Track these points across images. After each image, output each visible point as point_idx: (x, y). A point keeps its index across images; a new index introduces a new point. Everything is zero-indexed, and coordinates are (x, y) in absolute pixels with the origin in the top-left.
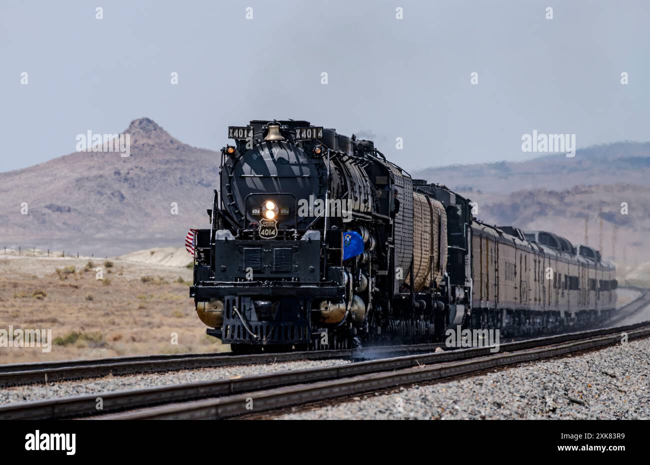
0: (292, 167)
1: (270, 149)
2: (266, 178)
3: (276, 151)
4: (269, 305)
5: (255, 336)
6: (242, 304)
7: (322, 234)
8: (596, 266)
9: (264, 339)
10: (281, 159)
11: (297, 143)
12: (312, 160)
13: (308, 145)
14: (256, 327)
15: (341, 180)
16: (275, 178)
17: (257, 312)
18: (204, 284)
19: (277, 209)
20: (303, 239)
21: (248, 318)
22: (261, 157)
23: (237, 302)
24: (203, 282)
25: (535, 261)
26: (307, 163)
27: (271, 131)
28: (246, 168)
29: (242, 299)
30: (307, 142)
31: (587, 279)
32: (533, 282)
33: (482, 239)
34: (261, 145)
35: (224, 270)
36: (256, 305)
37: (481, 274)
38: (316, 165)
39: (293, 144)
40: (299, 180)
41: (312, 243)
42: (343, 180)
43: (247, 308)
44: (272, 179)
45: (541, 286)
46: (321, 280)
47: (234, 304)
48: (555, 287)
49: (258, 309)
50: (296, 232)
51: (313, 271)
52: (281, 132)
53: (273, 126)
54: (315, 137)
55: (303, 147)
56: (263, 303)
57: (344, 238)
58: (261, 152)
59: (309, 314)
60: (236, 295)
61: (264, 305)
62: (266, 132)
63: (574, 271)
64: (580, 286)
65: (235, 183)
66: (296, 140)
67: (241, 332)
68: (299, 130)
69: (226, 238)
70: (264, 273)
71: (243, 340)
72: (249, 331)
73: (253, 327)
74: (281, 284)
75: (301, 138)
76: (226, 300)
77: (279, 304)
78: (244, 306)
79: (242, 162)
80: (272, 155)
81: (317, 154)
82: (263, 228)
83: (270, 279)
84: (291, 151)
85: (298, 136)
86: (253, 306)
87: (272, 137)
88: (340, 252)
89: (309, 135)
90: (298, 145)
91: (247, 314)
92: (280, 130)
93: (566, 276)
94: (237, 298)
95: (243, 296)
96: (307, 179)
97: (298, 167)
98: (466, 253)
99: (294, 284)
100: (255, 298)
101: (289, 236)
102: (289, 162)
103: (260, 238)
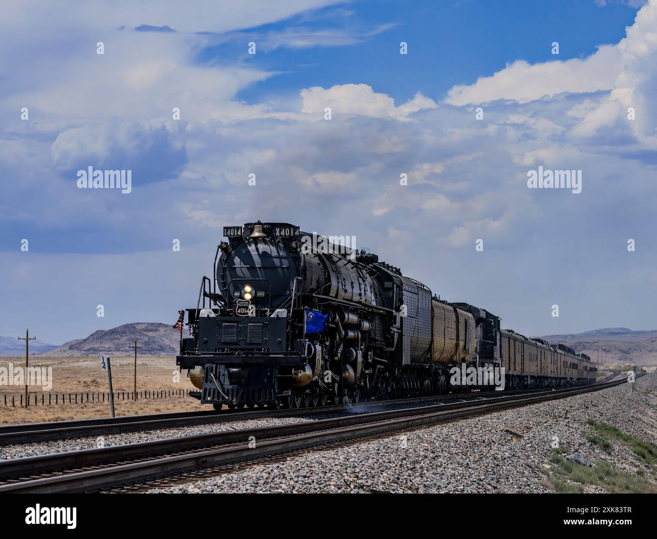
0: (274, 259)
1: (256, 244)
2: (252, 268)
3: (262, 247)
4: (239, 371)
5: (227, 398)
6: (218, 370)
7: (289, 312)
8: (587, 361)
9: (234, 400)
10: (265, 253)
11: (278, 240)
12: (291, 254)
13: (287, 241)
14: (228, 390)
15: (325, 273)
16: (260, 268)
17: (229, 377)
18: (189, 354)
19: (254, 292)
20: (272, 316)
21: (222, 382)
22: (248, 251)
23: (214, 369)
24: (187, 352)
25: (551, 355)
26: (285, 256)
27: (256, 229)
28: (237, 260)
29: (218, 366)
30: (286, 239)
31: (582, 366)
32: (550, 364)
33: (511, 340)
34: (249, 241)
35: (206, 342)
36: (229, 372)
37: (509, 357)
38: (293, 258)
39: (275, 241)
40: (279, 270)
41: (279, 320)
42: (327, 274)
43: (222, 374)
44: (257, 270)
45: (555, 366)
46: (287, 350)
47: (212, 371)
48: (564, 367)
49: (231, 375)
50: (268, 311)
51: (280, 343)
52: (264, 231)
53: (257, 226)
54: (292, 234)
55: (283, 243)
56: (234, 370)
57: (307, 315)
58: (249, 247)
59: (274, 379)
60: (213, 363)
61: (235, 371)
62: (252, 231)
63: (576, 362)
64: (579, 368)
65: (228, 273)
66: (277, 237)
67: (216, 394)
68: (279, 229)
69: (208, 315)
70: (239, 345)
71: (217, 400)
72: (222, 393)
73: (226, 390)
74: (253, 354)
75: (280, 235)
76: (206, 367)
77: (248, 370)
78: (220, 372)
79: (233, 256)
80: (257, 250)
81: (293, 248)
82: (240, 307)
83: (242, 350)
84: (273, 246)
85: (278, 234)
86: (226, 373)
87: (256, 234)
88: (303, 327)
89: (287, 233)
90: (279, 242)
91: (222, 379)
92: (263, 229)
93: (570, 363)
94: (214, 366)
95: (219, 364)
96: (285, 268)
97: (279, 260)
98: (496, 344)
99: (264, 354)
100: (228, 366)
101: (263, 315)
102: (271, 255)
103: (236, 315)
